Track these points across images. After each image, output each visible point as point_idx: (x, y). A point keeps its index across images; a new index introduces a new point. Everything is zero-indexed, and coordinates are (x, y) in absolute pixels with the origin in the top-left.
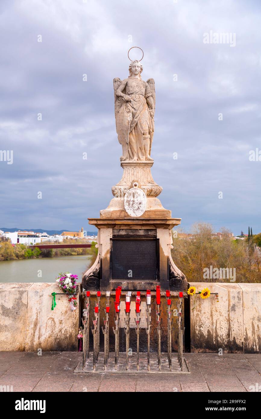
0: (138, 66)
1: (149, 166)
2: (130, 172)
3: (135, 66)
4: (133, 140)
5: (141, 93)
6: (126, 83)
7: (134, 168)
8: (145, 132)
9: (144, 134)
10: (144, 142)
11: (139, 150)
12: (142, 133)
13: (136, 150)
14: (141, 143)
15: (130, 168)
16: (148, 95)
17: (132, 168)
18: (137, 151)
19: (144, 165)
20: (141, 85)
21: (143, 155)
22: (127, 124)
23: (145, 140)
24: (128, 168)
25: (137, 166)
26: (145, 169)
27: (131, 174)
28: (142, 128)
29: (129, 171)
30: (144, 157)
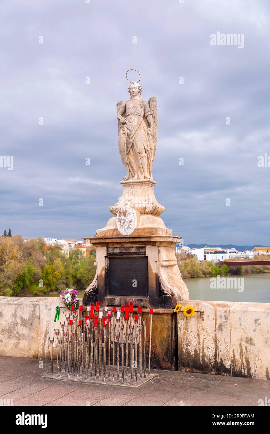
0: (134, 88)
1: (146, 184)
2: (130, 191)
3: (132, 88)
4: (132, 160)
5: (136, 114)
6: (124, 105)
7: (133, 188)
8: (140, 151)
9: (140, 153)
10: (141, 161)
11: (139, 169)
12: (137, 153)
13: (135, 169)
14: (138, 163)
15: (129, 187)
16: (147, 114)
17: (131, 187)
18: (137, 170)
19: (141, 183)
20: (138, 106)
21: (142, 173)
22: (123, 145)
23: (142, 159)
24: (127, 187)
25: (136, 184)
26: (143, 187)
27: (130, 193)
28: (137, 148)
29: (128, 190)
30: (143, 176)
